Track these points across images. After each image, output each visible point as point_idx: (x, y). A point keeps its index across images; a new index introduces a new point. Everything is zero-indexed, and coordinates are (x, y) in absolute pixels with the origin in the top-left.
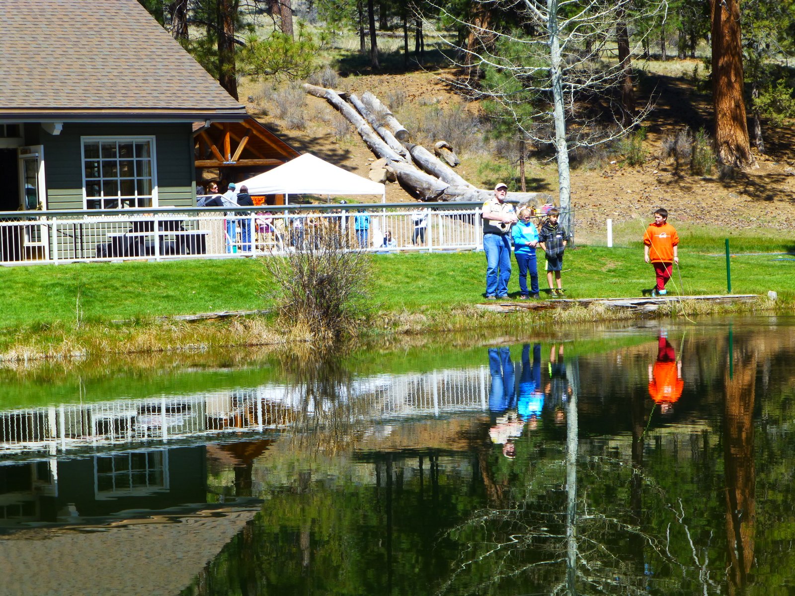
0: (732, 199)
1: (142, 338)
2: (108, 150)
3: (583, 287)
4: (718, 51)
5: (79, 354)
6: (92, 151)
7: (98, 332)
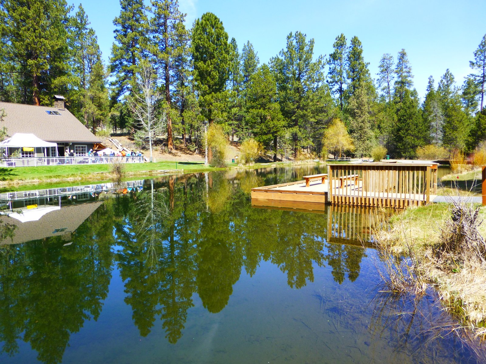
0: (171, 156)
1: (90, 176)
2: (79, 147)
3: (156, 168)
4: (168, 135)
5: (80, 179)
6: (77, 147)
7: (83, 175)
